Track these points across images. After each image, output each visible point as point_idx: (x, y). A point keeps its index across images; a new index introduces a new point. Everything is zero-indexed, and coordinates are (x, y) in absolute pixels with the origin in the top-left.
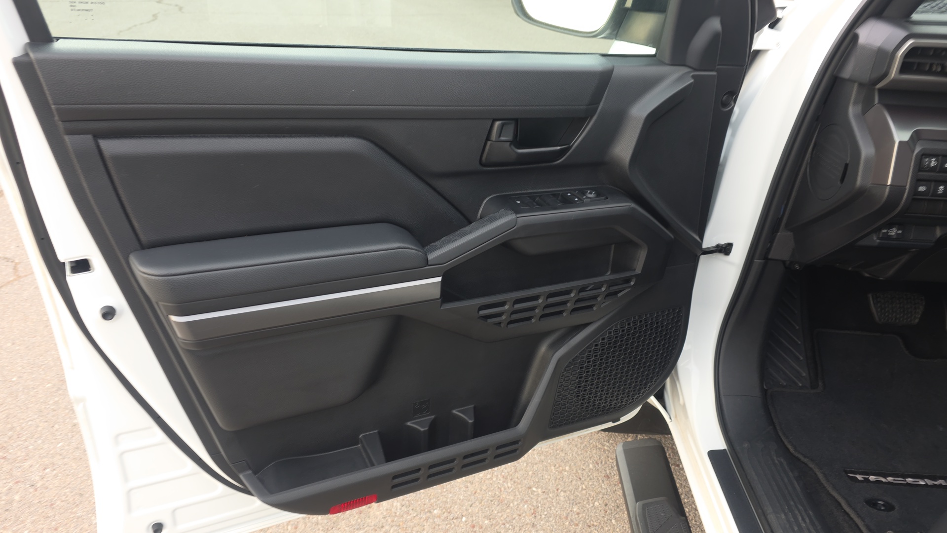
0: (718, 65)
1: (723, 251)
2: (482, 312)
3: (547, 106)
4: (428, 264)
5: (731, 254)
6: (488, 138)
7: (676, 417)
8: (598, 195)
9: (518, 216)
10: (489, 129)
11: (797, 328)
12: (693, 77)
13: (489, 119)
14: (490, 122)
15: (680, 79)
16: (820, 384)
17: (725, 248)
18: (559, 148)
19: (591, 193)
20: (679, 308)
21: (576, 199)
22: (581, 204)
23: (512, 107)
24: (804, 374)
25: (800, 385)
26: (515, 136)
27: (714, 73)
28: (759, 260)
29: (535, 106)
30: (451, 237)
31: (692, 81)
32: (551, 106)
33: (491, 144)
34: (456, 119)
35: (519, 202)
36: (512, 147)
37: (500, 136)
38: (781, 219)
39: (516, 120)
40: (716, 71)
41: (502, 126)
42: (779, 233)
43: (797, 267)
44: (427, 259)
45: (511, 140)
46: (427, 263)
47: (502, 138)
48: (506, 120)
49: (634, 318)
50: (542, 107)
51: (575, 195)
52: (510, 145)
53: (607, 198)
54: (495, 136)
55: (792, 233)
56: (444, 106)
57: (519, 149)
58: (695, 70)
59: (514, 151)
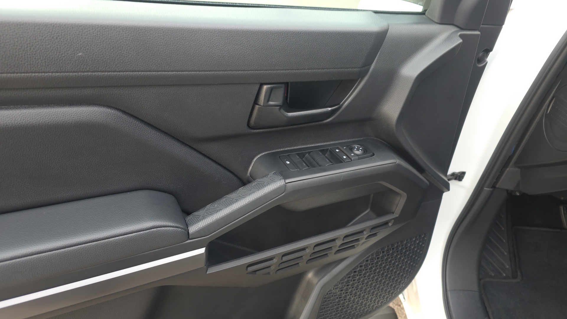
0: (482, 25)
1: (458, 178)
2: (251, 269)
3: (319, 69)
4: (189, 238)
5: (463, 180)
6: (256, 102)
7: (409, 298)
8: (365, 151)
9: (287, 181)
10: (256, 93)
11: (503, 229)
12: (461, 36)
13: (257, 83)
14: (257, 87)
15: (448, 39)
16: (519, 273)
17: (459, 176)
18: (330, 109)
19: (358, 150)
20: (425, 234)
21: (345, 157)
22: (350, 162)
23: (282, 71)
24: (507, 267)
25: (504, 275)
26: (285, 98)
27: (478, 33)
28: (488, 188)
29: (307, 69)
30: (216, 206)
31: (461, 41)
32: (324, 69)
33: (259, 109)
34: (218, 84)
35: (288, 163)
36: (282, 111)
37: (268, 101)
38: (510, 158)
39: (287, 84)
40: (479, 31)
41: (271, 91)
42: (508, 169)
43: (518, 194)
44: (188, 233)
45: (281, 104)
46: (188, 236)
47: (271, 103)
48: (275, 84)
49: (388, 246)
50: (314, 70)
51: (343, 152)
52: (280, 109)
53: (374, 155)
54: (263, 101)
55: (520, 169)
56: (202, 71)
57: (289, 112)
58: (462, 29)
59: (283, 115)
